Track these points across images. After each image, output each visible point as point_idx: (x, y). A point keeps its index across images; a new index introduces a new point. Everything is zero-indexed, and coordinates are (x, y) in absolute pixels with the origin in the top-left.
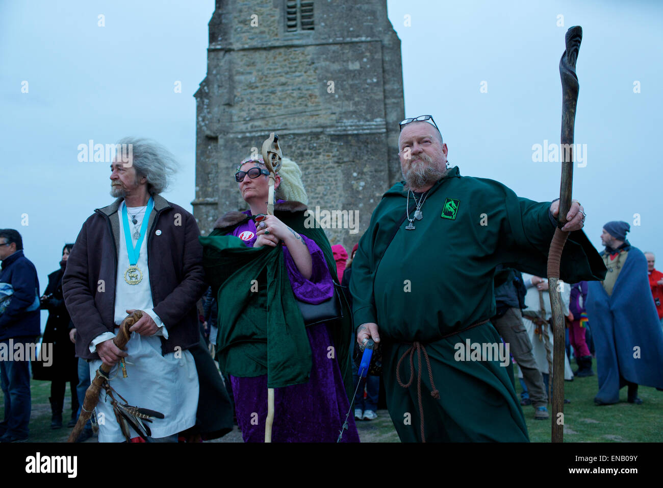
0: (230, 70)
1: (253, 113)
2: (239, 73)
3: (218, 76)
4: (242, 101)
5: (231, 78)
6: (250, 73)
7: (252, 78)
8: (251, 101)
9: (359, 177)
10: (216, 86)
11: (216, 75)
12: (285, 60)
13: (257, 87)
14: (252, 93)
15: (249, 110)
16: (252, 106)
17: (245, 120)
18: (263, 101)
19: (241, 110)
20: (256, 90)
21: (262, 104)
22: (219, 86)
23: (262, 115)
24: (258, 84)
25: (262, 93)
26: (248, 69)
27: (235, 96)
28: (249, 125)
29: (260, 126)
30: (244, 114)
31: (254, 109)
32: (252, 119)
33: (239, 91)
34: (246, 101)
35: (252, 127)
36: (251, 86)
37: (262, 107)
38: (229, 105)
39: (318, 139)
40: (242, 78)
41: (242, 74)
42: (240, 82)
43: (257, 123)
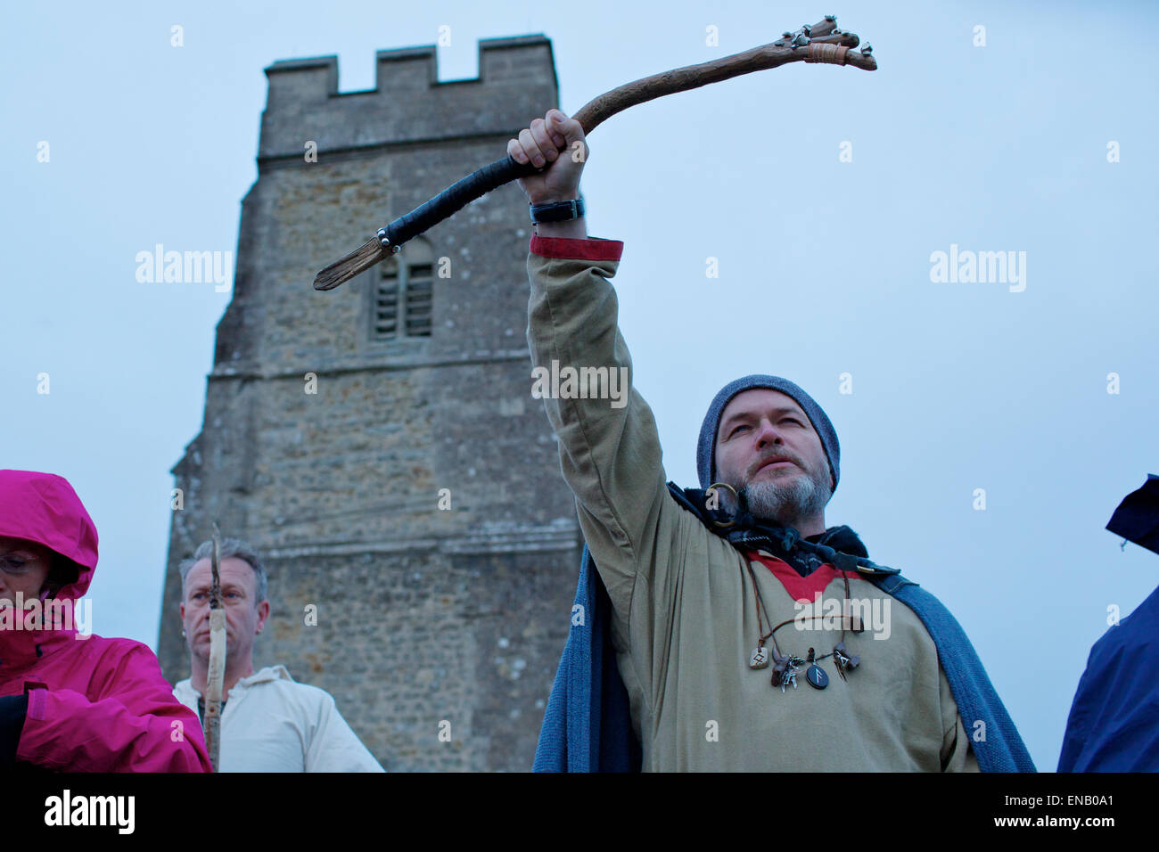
0: (250, 418)
1: (292, 508)
2: (269, 425)
3: (225, 433)
4: (271, 482)
5: (250, 435)
6: (292, 425)
7: (296, 436)
8: (288, 482)
9: (514, 648)
10: (218, 451)
11: (220, 429)
12: (366, 398)
13: (304, 454)
14: (293, 467)
15: (283, 502)
16: (291, 494)
17: (273, 523)
18: (315, 484)
19: (268, 502)
20: (302, 461)
21: (314, 490)
22: (225, 453)
23: (309, 514)
24: (308, 448)
25: (314, 465)
26: (288, 417)
27: (257, 473)
28: (281, 535)
29: (304, 537)
30: (273, 511)
31: (294, 501)
32: (289, 522)
33: (265, 463)
34: (278, 484)
35: (287, 538)
36: (291, 452)
37: (312, 495)
38: (242, 491)
39: (425, 562)
40: (274, 435)
41: (276, 426)
42: (269, 444)
43: (298, 530)
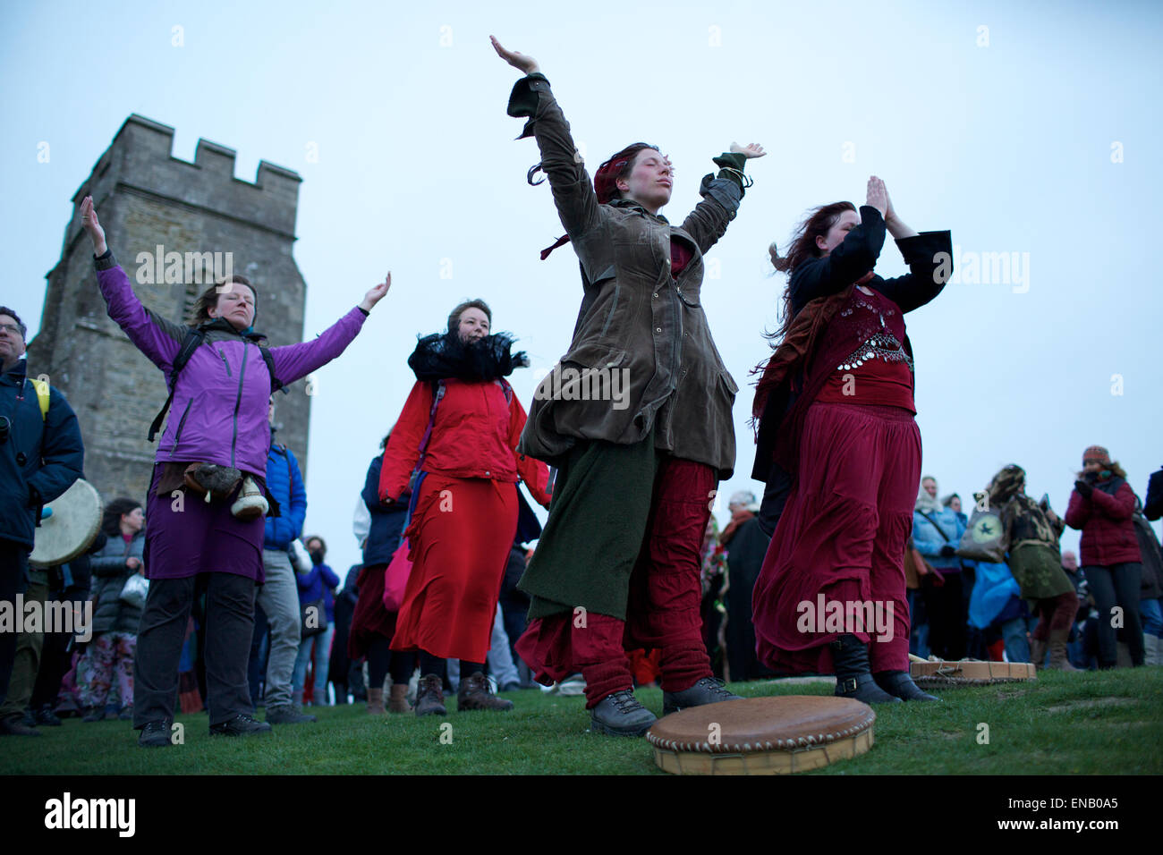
0: (102, 361)
1: (124, 427)
2: (111, 368)
3: (85, 366)
4: (112, 406)
5: (101, 372)
6: (127, 373)
7: (130, 381)
8: (123, 410)
10: (80, 377)
11: (82, 363)
13: (133, 394)
14: (126, 401)
15: (119, 421)
16: (124, 417)
17: (112, 433)
18: (140, 415)
19: (109, 418)
20: (132, 398)
21: (139, 418)
22: (86, 380)
23: (135, 433)
24: (136, 391)
25: (140, 403)
26: (126, 367)
27: (103, 398)
28: (117, 442)
29: (131, 446)
30: (111, 425)
31: (125, 422)
32: (122, 435)
33: (109, 393)
34: (116, 409)
35: (121, 445)
36: (125, 390)
37: (137, 422)
38: (94, 407)
40: (116, 376)
41: (117, 370)
42: (112, 381)
43: (128, 442)
